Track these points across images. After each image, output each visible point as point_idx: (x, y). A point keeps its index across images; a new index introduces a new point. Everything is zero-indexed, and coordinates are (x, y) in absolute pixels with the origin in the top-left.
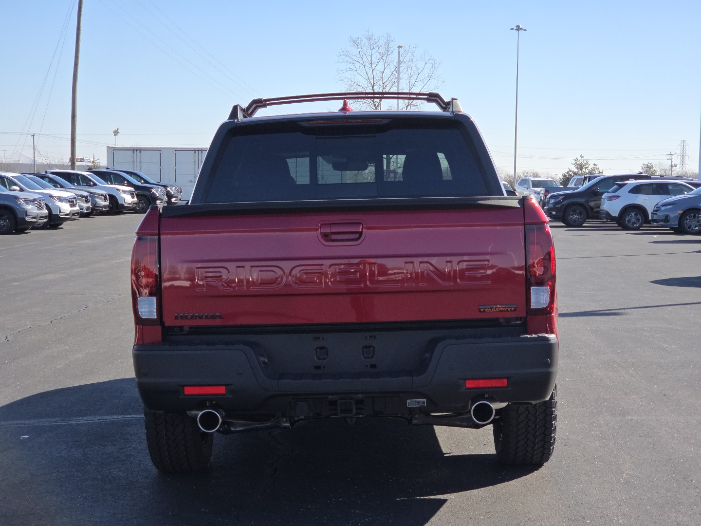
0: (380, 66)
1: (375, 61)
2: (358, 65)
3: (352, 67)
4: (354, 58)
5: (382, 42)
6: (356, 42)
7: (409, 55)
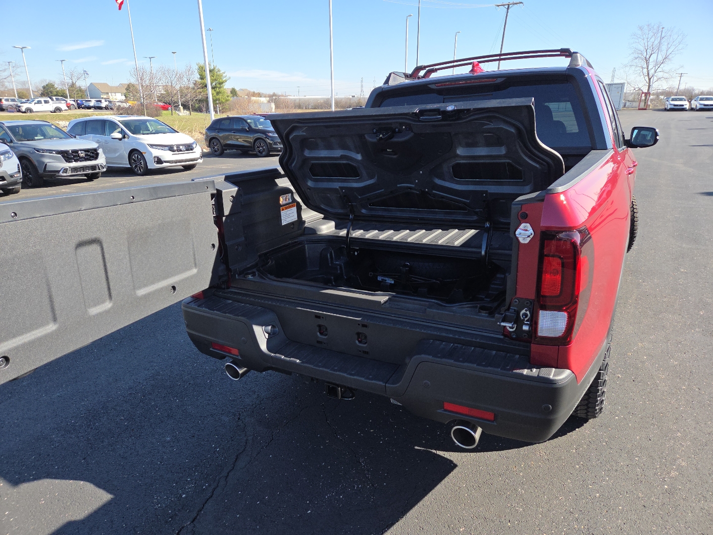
0: (653, 39)
1: (650, 37)
2: (640, 40)
3: (637, 41)
4: (639, 36)
5: (655, 27)
6: (641, 28)
7: (670, 32)
